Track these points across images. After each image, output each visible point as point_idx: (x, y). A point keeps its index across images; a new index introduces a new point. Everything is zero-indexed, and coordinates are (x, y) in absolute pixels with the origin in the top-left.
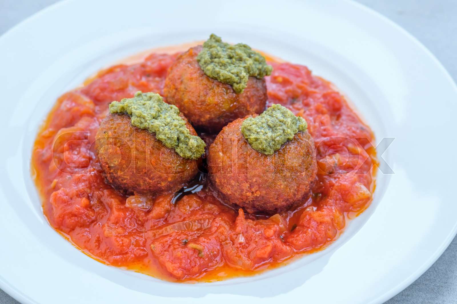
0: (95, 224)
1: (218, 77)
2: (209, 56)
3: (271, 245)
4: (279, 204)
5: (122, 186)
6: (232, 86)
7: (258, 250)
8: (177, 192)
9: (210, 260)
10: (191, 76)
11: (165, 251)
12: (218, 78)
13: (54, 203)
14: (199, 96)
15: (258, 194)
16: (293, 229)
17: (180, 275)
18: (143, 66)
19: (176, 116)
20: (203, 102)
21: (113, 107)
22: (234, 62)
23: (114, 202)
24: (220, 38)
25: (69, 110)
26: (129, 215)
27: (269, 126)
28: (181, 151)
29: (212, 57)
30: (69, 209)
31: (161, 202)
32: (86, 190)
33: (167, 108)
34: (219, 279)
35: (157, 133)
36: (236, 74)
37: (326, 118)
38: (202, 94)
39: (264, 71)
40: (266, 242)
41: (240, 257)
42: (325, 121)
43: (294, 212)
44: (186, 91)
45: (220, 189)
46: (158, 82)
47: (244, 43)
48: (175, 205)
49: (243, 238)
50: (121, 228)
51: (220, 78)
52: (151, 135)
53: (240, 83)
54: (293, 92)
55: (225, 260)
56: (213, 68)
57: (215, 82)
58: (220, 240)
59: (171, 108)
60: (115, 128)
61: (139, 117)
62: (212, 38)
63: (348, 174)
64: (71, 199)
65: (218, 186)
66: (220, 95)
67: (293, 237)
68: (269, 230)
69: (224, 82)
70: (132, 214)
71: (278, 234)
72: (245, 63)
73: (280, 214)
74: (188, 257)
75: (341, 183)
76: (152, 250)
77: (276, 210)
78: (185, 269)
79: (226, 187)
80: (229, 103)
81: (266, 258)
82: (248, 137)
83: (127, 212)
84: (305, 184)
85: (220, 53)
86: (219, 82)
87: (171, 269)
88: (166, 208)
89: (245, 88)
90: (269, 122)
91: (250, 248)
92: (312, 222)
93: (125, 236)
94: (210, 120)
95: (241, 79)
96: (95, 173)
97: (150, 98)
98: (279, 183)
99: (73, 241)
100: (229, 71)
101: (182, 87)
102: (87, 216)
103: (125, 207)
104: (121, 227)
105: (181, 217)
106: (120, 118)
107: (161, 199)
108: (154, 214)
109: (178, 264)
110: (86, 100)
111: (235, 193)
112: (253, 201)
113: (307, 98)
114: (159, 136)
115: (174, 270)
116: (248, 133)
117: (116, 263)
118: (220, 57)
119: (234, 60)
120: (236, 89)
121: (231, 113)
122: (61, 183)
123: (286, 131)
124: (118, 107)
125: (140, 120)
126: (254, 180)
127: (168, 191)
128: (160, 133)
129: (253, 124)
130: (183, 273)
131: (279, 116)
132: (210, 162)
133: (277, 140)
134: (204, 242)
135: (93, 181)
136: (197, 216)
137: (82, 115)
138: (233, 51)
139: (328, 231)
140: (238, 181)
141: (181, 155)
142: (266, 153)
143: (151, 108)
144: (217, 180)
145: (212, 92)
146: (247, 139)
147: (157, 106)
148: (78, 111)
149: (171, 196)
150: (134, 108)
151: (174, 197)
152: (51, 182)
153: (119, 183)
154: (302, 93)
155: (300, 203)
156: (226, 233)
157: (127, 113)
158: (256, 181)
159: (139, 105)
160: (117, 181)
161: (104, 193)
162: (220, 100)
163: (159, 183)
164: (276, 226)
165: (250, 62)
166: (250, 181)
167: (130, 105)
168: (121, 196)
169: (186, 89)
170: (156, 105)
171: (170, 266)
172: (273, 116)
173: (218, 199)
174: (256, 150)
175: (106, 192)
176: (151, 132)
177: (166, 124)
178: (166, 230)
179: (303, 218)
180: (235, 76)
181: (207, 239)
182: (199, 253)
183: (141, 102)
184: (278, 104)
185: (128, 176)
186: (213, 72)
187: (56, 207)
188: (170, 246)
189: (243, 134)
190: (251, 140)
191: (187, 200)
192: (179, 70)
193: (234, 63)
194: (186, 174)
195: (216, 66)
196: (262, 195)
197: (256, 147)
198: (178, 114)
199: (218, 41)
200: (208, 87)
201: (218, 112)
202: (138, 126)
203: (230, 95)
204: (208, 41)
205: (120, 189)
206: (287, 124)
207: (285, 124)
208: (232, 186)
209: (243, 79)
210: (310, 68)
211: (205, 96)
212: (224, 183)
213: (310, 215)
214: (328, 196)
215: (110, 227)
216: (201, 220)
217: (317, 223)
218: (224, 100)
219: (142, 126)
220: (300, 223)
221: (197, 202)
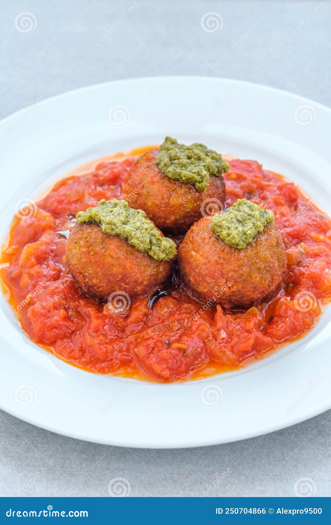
0: (76, 334)
1: (180, 177)
2: (168, 158)
3: (253, 337)
4: (255, 297)
5: (98, 294)
6: (194, 185)
7: (241, 343)
8: (152, 295)
9: (196, 358)
10: (152, 180)
11: (150, 353)
12: (180, 179)
13: (32, 318)
14: (163, 199)
15: (235, 289)
16: (270, 320)
17: (168, 376)
18: (96, 176)
19: (144, 220)
20: (167, 204)
21: (80, 217)
22: (193, 161)
23: (91, 311)
24: (176, 140)
25: (31, 225)
26: (108, 322)
27: (238, 221)
28: (154, 254)
29: (171, 159)
30: (49, 322)
31: (137, 306)
32: (62, 302)
33: (134, 213)
34: (205, 376)
35: (130, 238)
36: (197, 174)
37: (285, 209)
38: (165, 196)
39: (222, 169)
40: (248, 335)
41: (224, 352)
42: (285, 212)
43: (268, 304)
44: (148, 195)
45: (195, 287)
46: (113, 190)
47: (200, 142)
48: (152, 308)
49: (225, 333)
50: (102, 336)
51: (181, 179)
52: (123, 240)
53: (202, 182)
54: (248, 187)
55: (209, 356)
56: (174, 169)
57: (177, 183)
58: (203, 338)
59: (138, 213)
60: (87, 238)
61: (110, 223)
62: (168, 140)
63: (316, 261)
64: (49, 312)
65: (193, 284)
66: (183, 195)
67: (273, 328)
68: (249, 323)
69: (186, 183)
70: (111, 321)
71: (258, 326)
72: (205, 162)
73: (256, 306)
74: (174, 356)
75: (311, 271)
76: (136, 354)
77: (252, 304)
78: (173, 370)
79: (202, 285)
80: (193, 202)
81: (249, 351)
82: (220, 233)
83: (106, 319)
84: (278, 275)
85: (178, 154)
86: (181, 183)
87: (159, 371)
88: (144, 312)
89: (207, 187)
90: (238, 217)
91: (233, 343)
92: (289, 311)
93: (107, 343)
94: (176, 222)
95: (202, 177)
96: (68, 285)
97: (116, 205)
98: (254, 276)
99: (57, 353)
100: (190, 171)
101: (145, 191)
102: (67, 327)
103: (103, 314)
104: (102, 334)
105: (159, 319)
106: (89, 227)
107: (138, 304)
108: (132, 318)
109: (165, 365)
110: (45, 214)
111: (212, 291)
112: (230, 296)
113: (263, 192)
114: (132, 241)
115: (161, 371)
116: (219, 230)
117: (102, 371)
118: (179, 159)
119: (193, 159)
120: (199, 188)
121: (195, 213)
122: (36, 298)
123: (256, 224)
124: (86, 217)
125: (111, 227)
126: (230, 275)
127: (143, 294)
128: (132, 238)
129: (223, 220)
130: (171, 373)
131: (247, 210)
132: (182, 262)
133: (249, 234)
134: (187, 341)
135: (68, 293)
136: (176, 316)
137: (44, 230)
138: (191, 151)
139: (305, 318)
140: (213, 278)
141: (155, 257)
142: (239, 247)
143: (119, 214)
144: (192, 279)
145: (175, 193)
146: (218, 236)
147: (124, 212)
148: (39, 226)
149: (147, 299)
150: (103, 216)
151: (151, 300)
152: (24, 298)
153: (94, 292)
154: (257, 188)
155: (274, 294)
156: (207, 330)
157: (96, 221)
158: (232, 276)
159: (106, 212)
160: (92, 290)
161: (80, 303)
162: (184, 201)
163: (135, 287)
164: (254, 318)
165: (209, 160)
166: (226, 276)
167: (97, 214)
168: (97, 304)
169: (149, 193)
170: (122, 210)
171: (158, 368)
172: (240, 211)
173: (193, 298)
174: (229, 245)
175: (82, 302)
176: (123, 238)
177: (137, 228)
178: (147, 333)
179: (280, 309)
180: (197, 175)
181: (190, 338)
182: (184, 352)
183: (107, 210)
184: (243, 199)
185: (104, 283)
186: (175, 173)
187: (35, 322)
188: (153, 349)
189: (213, 231)
190: (223, 236)
191: (164, 302)
192: (138, 174)
193: (193, 163)
194: (160, 276)
195: (177, 167)
196: (238, 289)
197: (229, 242)
198: (145, 217)
199: (174, 143)
200: (171, 189)
201: (183, 213)
202: (110, 233)
203: (193, 194)
204: (163, 144)
205: (95, 297)
206: (256, 217)
207: (254, 217)
208: (208, 283)
209: (204, 177)
210: (260, 162)
211: (169, 198)
212: (199, 281)
213: (286, 304)
214: (300, 285)
215: (92, 335)
216: (180, 320)
217: (294, 312)
218: (187, 200)
219: (113, 233)
220: (277, 314)
221: (173, 303)
